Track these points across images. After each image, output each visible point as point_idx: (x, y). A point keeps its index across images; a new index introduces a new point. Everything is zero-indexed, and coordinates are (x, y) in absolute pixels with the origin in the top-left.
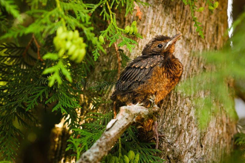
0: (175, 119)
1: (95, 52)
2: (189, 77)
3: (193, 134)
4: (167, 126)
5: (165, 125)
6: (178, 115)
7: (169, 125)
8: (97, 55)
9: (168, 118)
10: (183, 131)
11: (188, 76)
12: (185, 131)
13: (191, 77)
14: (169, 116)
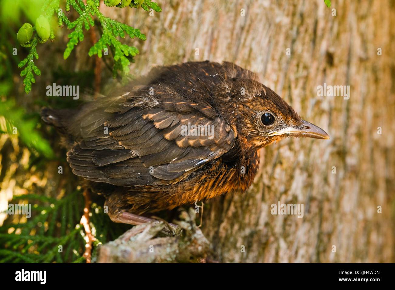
0: (250, 211)
1: (27, 65)
2: (290, 87)
3: (299, 242)
4: (229, 232)
5: (224, 228)
6: (259, 196)
7: (236, 227)
8: (33, 72)
9: (232, 209)
10: (272, 239)
11: (287, 85)
12: (277, 239)
13: (293, 86)
14: (235, 203)
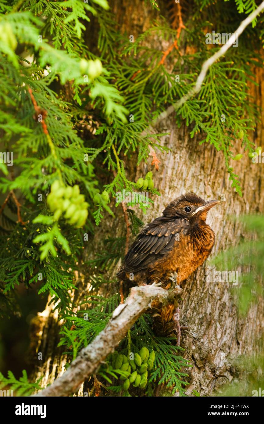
0: (202, 306)
1: (97, 214)
2: (222, 248)
3: (227, 326)
4: (192, 315)
5: (189, 313)
6: (206, 300)
7: (195, 313)
8: (100, 217)
9: (193, 304)
10: (213, 321)
11: (221, 247)
12: (215, 322)
13: (224, 248)
14: (195, 301)
